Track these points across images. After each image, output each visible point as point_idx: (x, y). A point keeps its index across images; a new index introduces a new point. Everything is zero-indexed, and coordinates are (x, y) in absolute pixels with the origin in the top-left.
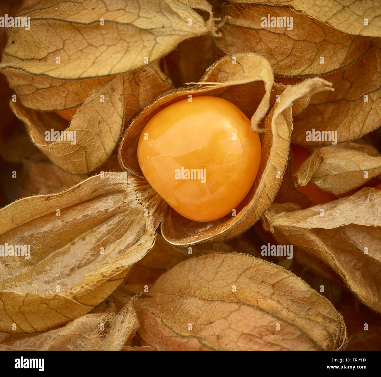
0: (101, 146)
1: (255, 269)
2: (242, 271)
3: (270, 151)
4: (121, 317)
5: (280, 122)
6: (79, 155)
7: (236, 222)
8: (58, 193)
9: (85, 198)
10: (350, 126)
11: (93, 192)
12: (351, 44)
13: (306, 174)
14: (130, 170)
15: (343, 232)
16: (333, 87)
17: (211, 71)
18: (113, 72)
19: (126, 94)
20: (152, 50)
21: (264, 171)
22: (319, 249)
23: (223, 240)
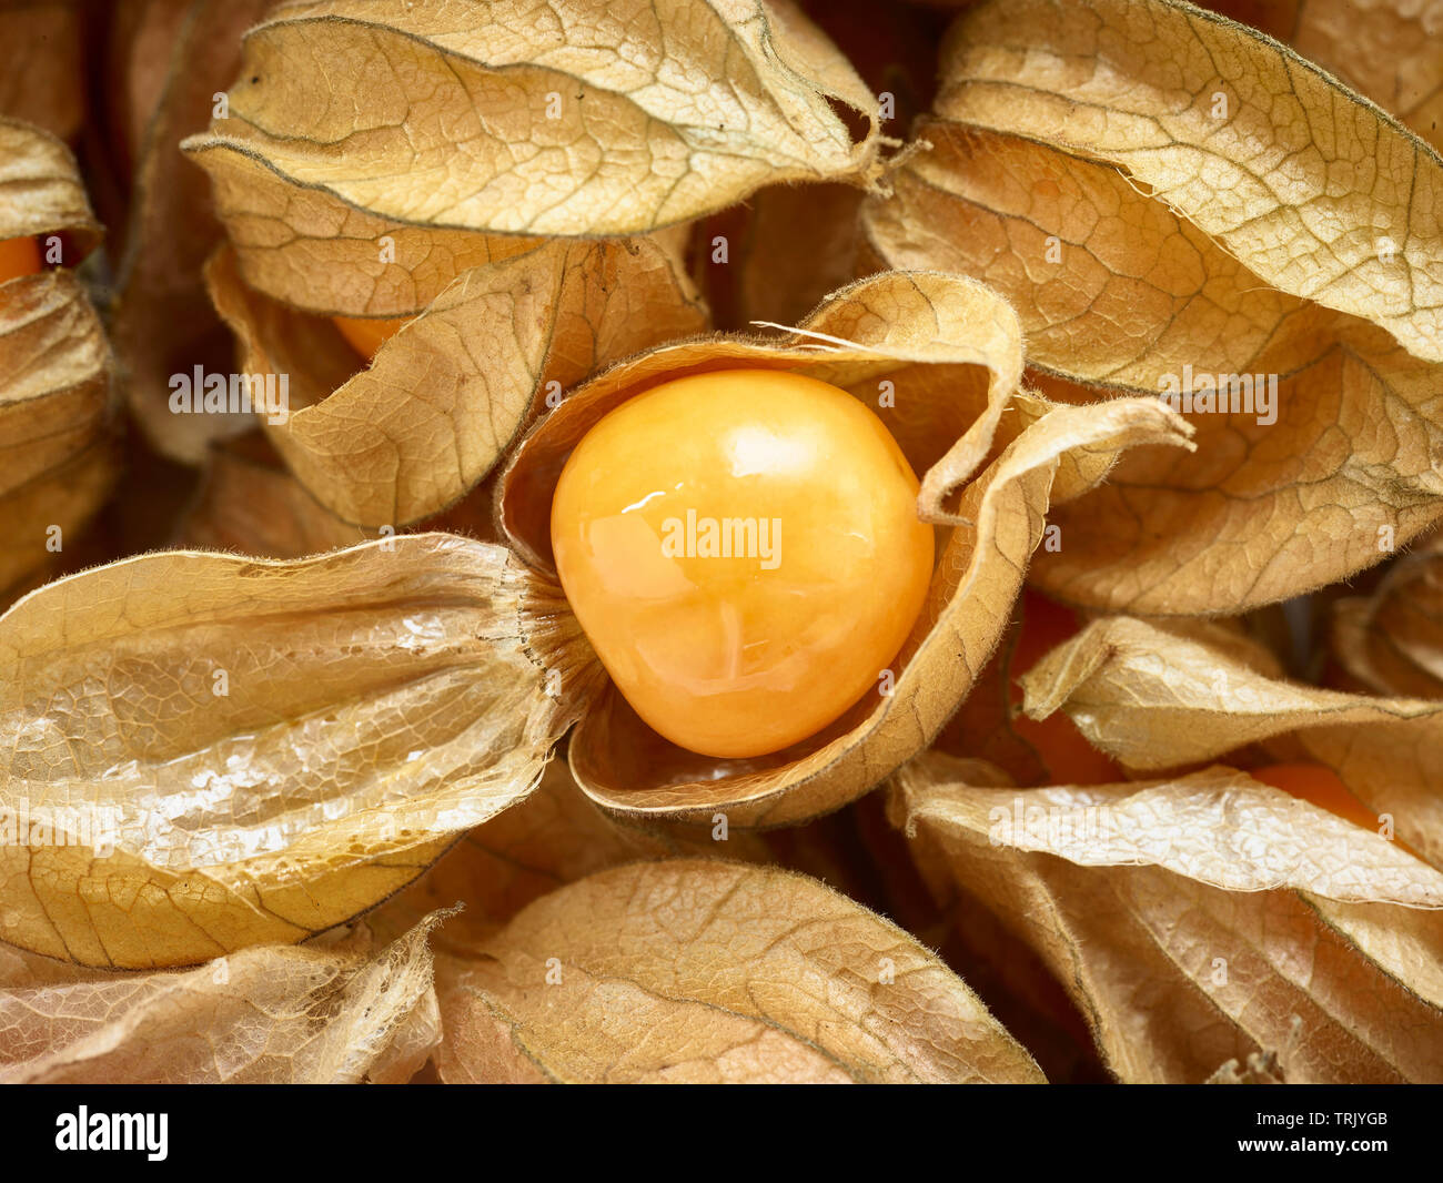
0: (452, 452)
1: (828, 928)
2: (787, 928)
3: (956, 588)
4: (384, 971)
5: (1008, 506)
6: (378, 464)
7: (801, 778)
8: (282, 559)
9: (365, 597)
10: (1216, 571)
11: (395, 583)
12: (1278, 325)
13: (1054, 685)
14: (518, 544)
15: (1123, 885)
16: (1193, 439)
17: (838, 305)
18: (537, 229)
19: (561, 310)
20: (673, 188)
21: (925, 643)
22: (1037, 920)
23: (750, 824)
